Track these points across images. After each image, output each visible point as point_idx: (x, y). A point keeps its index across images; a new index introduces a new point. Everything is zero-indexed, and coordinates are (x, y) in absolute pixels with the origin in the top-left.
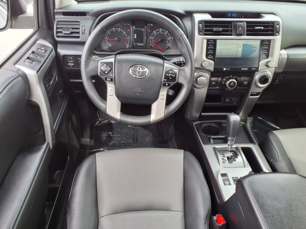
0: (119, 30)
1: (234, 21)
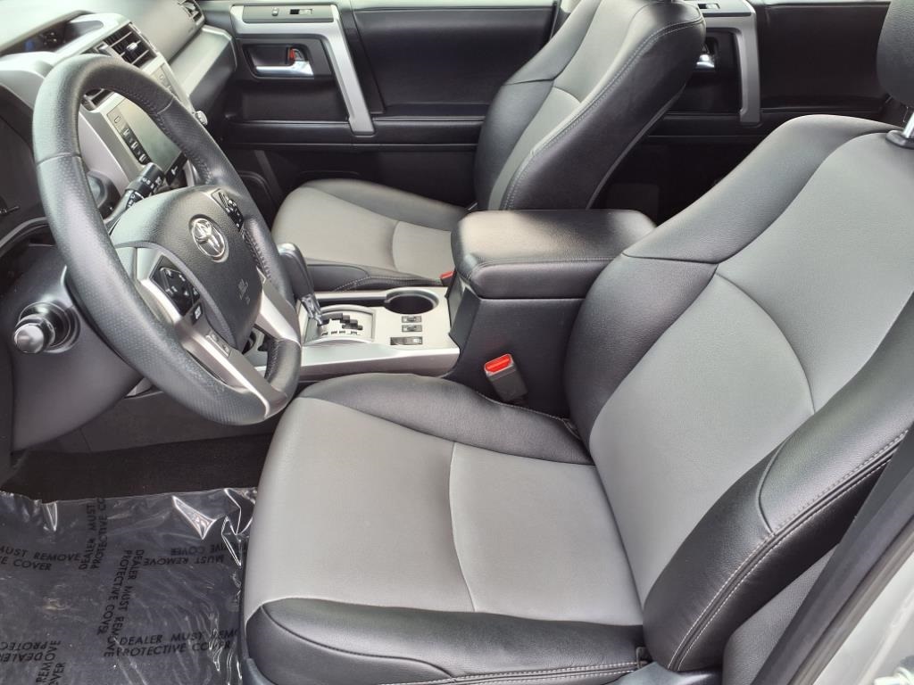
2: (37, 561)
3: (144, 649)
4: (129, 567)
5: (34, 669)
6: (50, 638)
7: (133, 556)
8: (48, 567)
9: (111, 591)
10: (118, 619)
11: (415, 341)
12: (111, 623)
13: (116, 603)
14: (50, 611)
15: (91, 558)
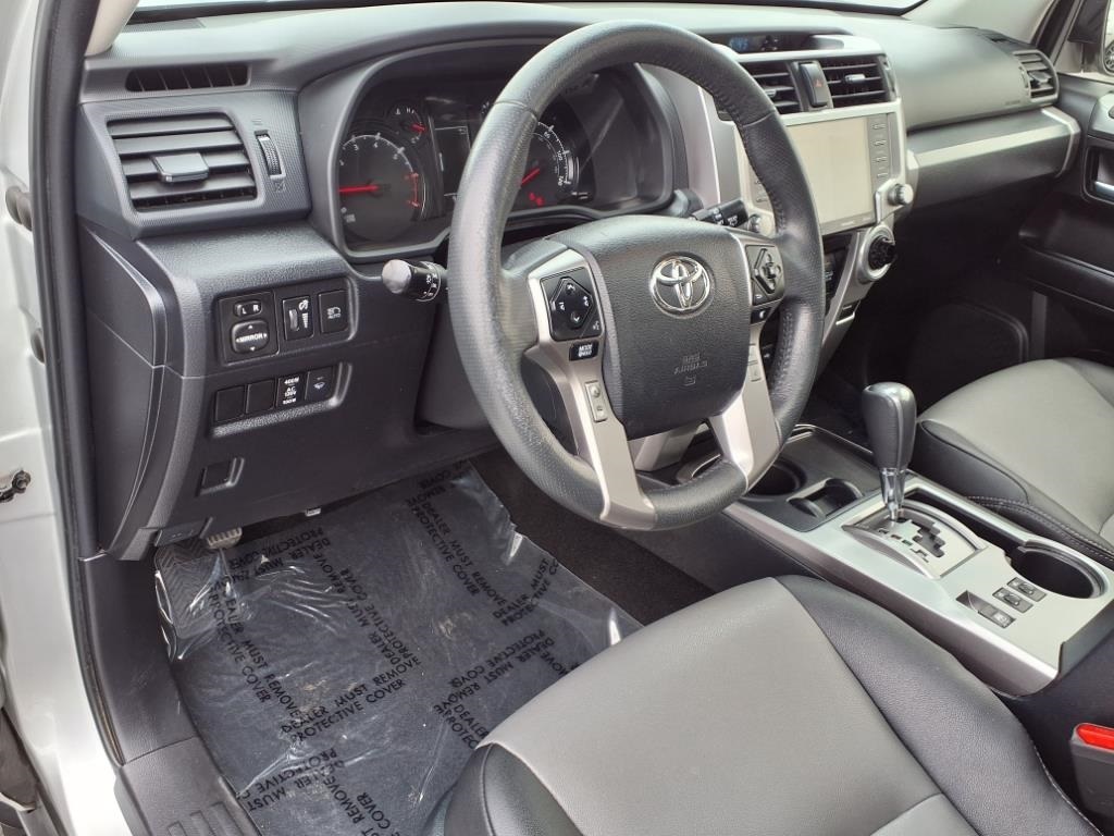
0: (373, 141)
1: (790, 61)
2: (472, 580)
3: (466, 732)
4: (529, 647)
5: (381, 666)
6: (417, 653)
7: (541, 640)
8: (474, 592)
9: (496, 655)
10: (475, 685)
11: (999, 617)
12: (468, 683)
13: (489, 669)
14: (440, 631)
15: (511, 612)
